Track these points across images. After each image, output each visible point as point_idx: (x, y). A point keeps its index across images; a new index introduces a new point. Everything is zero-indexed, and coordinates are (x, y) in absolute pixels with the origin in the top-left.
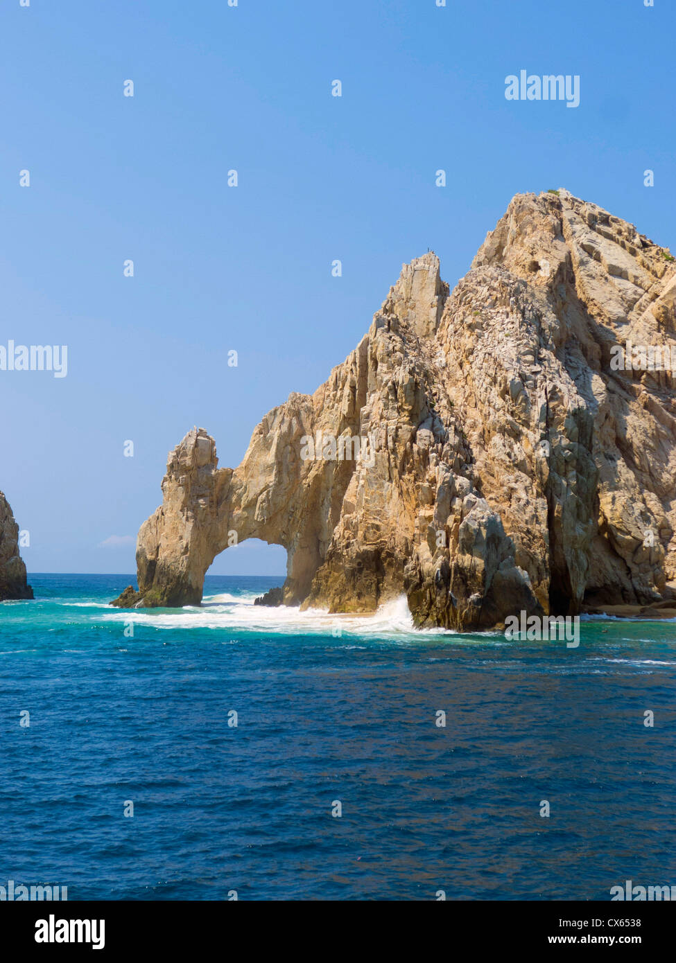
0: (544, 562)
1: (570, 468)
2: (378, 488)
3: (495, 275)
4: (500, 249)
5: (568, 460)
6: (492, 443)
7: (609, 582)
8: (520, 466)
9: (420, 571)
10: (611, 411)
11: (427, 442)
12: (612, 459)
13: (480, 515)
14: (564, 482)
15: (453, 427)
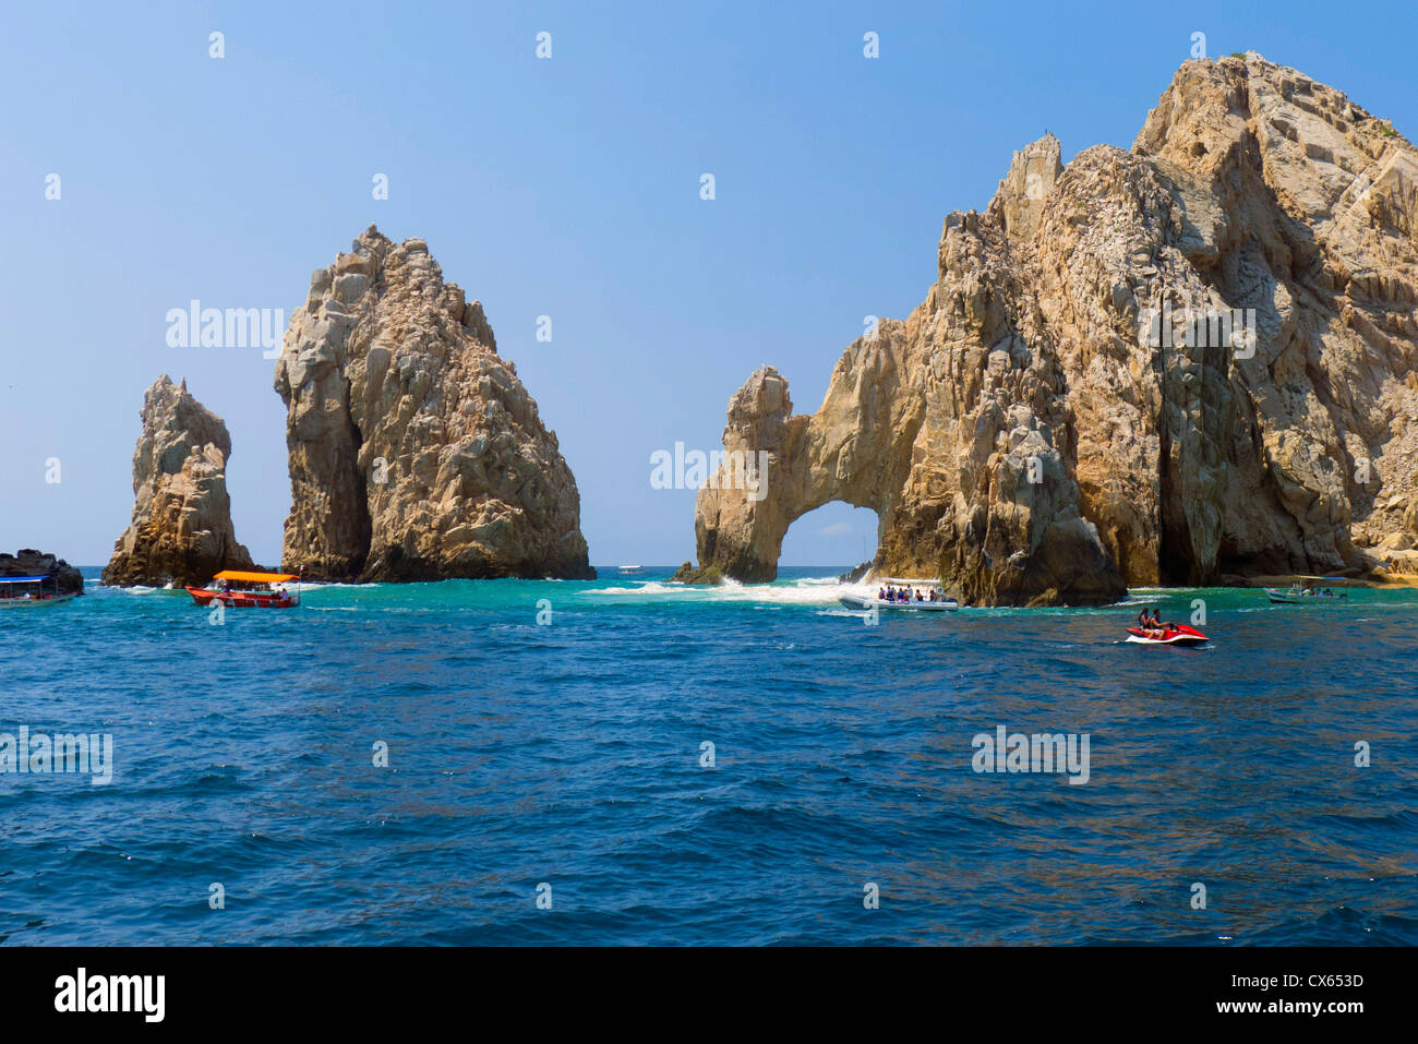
0: (1151, 516)
1: (1192, 396)
2: (942, 428)
3: (1110, 155)
4: (1164, 129)
5: (1189, 386)
6: (1091, 366)
7: (1270, 546)
8: (1125, 395)
9: (954, 525)
10: (1300, 331)
11: (1001, 368)
12: (1298, 391)
13: (1027, 452)
14: (1184, 413)
15: (1038, 348)
